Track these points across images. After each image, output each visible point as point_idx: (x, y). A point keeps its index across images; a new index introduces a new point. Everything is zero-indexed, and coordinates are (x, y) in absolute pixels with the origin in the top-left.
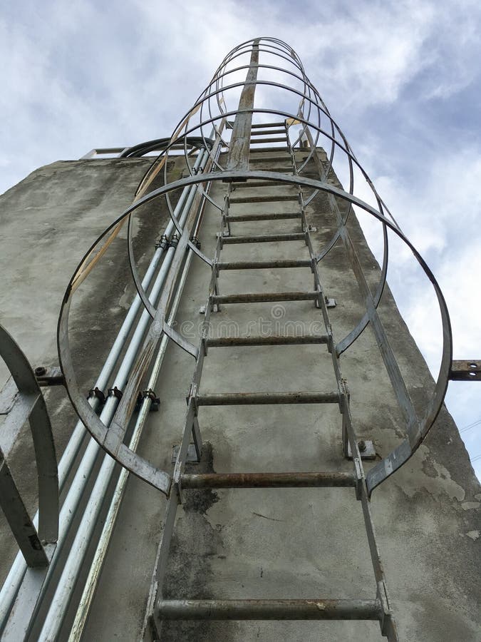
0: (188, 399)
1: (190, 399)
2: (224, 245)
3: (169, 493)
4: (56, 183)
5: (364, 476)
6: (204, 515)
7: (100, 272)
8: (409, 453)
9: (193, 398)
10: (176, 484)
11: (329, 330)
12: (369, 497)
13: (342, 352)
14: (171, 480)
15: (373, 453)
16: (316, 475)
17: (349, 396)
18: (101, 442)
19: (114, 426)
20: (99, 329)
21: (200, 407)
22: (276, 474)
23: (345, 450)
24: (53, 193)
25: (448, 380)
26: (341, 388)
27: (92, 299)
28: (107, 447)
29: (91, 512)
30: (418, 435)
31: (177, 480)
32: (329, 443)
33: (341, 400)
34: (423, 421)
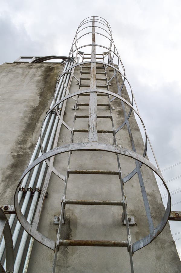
0: (62, 203)
1: (63, 203)
2: (76, 118)
3: (55, 250)
4: (4, 75)
5: (131, 244)
6: (67, 249)
7: (23, 124)
8: (150, 241)
9: (64, 202)
10: (58, 245)
11: (120, 170)
12: (133, 254)
13: (125, 182)
14: (56, 243)
15: (134, 223)
16: (113, 242)
17: (127, 204)
18: (29, 233)
19: (34, 223)
20: (22, 154)
21: (66, 205)
22: (97, 241)
23: (123, 221)
24: (3, 80)
25: (168, 220)
26: (124, 200)
27: (19, 138)
28: (31, 234)
29: (22, 248)
30: (154, 235)
31: (58, 244)
32: (117, 217)
33: (123, 205)
34: (156, 229)
